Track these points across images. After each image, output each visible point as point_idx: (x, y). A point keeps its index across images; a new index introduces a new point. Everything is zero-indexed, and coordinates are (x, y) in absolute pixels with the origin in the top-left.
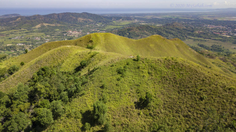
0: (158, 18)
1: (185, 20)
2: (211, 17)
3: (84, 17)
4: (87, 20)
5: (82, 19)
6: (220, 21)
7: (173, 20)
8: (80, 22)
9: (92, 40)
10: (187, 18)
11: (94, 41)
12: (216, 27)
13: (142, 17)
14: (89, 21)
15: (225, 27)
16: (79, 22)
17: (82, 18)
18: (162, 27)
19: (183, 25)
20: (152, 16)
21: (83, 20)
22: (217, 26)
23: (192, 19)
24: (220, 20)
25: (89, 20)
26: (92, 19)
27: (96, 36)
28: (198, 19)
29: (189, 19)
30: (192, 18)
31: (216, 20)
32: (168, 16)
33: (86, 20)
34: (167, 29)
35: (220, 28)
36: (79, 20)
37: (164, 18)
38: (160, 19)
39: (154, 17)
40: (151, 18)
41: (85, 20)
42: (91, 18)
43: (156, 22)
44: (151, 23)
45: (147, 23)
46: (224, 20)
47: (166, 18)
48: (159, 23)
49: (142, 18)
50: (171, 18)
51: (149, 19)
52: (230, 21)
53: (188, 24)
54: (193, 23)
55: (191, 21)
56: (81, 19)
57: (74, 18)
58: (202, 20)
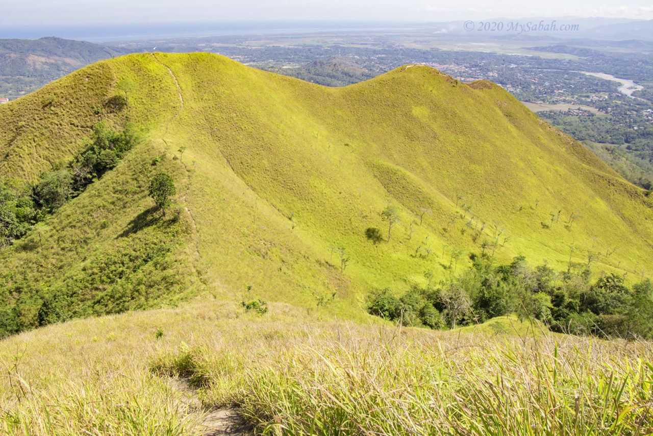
0: (282, 45)
1: (358, 52)
2: (421, 42)
3: (49, 52)
4: (60, 63)
5: (43, 60)
6: (448, 53)
7: (326, 51)
8: (36, 70)
9: (122, 93)
10: (362, 44)
11: (130, 101)
12: (442, 67)
13: (235, 45)
14: (65, 64)
15: (463, 69)
16: (31, 69)
17: (43, 56)
18: (303, 71)
19: (356, 63)
20: (261, 42)
21: (46, 63)
22: (445, 64)
23: (376, 48)
24: (444, 49)
25: (68, 60)
26: (77, 58)
27: (137, 69)
28: (391, 47)
29: (369, 47)
30: (373, 45)
31: (438, 50)
32: (308, 42)
33: (56, 61)
34: (318, 75)
35: (453, 71)
36: (31, 62)
37: (301, 48)
38: (289, 49)
39: (271, 45)
40: (261, 46)
41: (53, 61)
42: (72, 53)
43: (279, 57)
44: (263, 61)
45: (254, 61)
46: (455, 50)
47: (305, 45)
48: (290, 61)
49: (234, 48)
50: (317, 46)
51: (256, 50)
52: (469, 53)
53: (370, 60)
54: (382, 59)
55: (375, 52)
56: (37, 60)
57: (13, 55)
58: (401, 49)
